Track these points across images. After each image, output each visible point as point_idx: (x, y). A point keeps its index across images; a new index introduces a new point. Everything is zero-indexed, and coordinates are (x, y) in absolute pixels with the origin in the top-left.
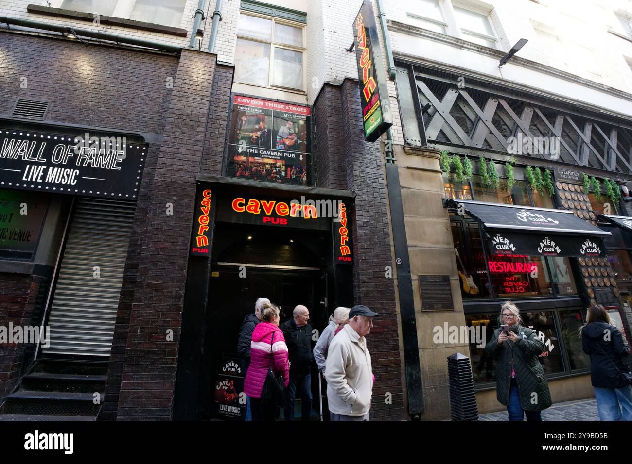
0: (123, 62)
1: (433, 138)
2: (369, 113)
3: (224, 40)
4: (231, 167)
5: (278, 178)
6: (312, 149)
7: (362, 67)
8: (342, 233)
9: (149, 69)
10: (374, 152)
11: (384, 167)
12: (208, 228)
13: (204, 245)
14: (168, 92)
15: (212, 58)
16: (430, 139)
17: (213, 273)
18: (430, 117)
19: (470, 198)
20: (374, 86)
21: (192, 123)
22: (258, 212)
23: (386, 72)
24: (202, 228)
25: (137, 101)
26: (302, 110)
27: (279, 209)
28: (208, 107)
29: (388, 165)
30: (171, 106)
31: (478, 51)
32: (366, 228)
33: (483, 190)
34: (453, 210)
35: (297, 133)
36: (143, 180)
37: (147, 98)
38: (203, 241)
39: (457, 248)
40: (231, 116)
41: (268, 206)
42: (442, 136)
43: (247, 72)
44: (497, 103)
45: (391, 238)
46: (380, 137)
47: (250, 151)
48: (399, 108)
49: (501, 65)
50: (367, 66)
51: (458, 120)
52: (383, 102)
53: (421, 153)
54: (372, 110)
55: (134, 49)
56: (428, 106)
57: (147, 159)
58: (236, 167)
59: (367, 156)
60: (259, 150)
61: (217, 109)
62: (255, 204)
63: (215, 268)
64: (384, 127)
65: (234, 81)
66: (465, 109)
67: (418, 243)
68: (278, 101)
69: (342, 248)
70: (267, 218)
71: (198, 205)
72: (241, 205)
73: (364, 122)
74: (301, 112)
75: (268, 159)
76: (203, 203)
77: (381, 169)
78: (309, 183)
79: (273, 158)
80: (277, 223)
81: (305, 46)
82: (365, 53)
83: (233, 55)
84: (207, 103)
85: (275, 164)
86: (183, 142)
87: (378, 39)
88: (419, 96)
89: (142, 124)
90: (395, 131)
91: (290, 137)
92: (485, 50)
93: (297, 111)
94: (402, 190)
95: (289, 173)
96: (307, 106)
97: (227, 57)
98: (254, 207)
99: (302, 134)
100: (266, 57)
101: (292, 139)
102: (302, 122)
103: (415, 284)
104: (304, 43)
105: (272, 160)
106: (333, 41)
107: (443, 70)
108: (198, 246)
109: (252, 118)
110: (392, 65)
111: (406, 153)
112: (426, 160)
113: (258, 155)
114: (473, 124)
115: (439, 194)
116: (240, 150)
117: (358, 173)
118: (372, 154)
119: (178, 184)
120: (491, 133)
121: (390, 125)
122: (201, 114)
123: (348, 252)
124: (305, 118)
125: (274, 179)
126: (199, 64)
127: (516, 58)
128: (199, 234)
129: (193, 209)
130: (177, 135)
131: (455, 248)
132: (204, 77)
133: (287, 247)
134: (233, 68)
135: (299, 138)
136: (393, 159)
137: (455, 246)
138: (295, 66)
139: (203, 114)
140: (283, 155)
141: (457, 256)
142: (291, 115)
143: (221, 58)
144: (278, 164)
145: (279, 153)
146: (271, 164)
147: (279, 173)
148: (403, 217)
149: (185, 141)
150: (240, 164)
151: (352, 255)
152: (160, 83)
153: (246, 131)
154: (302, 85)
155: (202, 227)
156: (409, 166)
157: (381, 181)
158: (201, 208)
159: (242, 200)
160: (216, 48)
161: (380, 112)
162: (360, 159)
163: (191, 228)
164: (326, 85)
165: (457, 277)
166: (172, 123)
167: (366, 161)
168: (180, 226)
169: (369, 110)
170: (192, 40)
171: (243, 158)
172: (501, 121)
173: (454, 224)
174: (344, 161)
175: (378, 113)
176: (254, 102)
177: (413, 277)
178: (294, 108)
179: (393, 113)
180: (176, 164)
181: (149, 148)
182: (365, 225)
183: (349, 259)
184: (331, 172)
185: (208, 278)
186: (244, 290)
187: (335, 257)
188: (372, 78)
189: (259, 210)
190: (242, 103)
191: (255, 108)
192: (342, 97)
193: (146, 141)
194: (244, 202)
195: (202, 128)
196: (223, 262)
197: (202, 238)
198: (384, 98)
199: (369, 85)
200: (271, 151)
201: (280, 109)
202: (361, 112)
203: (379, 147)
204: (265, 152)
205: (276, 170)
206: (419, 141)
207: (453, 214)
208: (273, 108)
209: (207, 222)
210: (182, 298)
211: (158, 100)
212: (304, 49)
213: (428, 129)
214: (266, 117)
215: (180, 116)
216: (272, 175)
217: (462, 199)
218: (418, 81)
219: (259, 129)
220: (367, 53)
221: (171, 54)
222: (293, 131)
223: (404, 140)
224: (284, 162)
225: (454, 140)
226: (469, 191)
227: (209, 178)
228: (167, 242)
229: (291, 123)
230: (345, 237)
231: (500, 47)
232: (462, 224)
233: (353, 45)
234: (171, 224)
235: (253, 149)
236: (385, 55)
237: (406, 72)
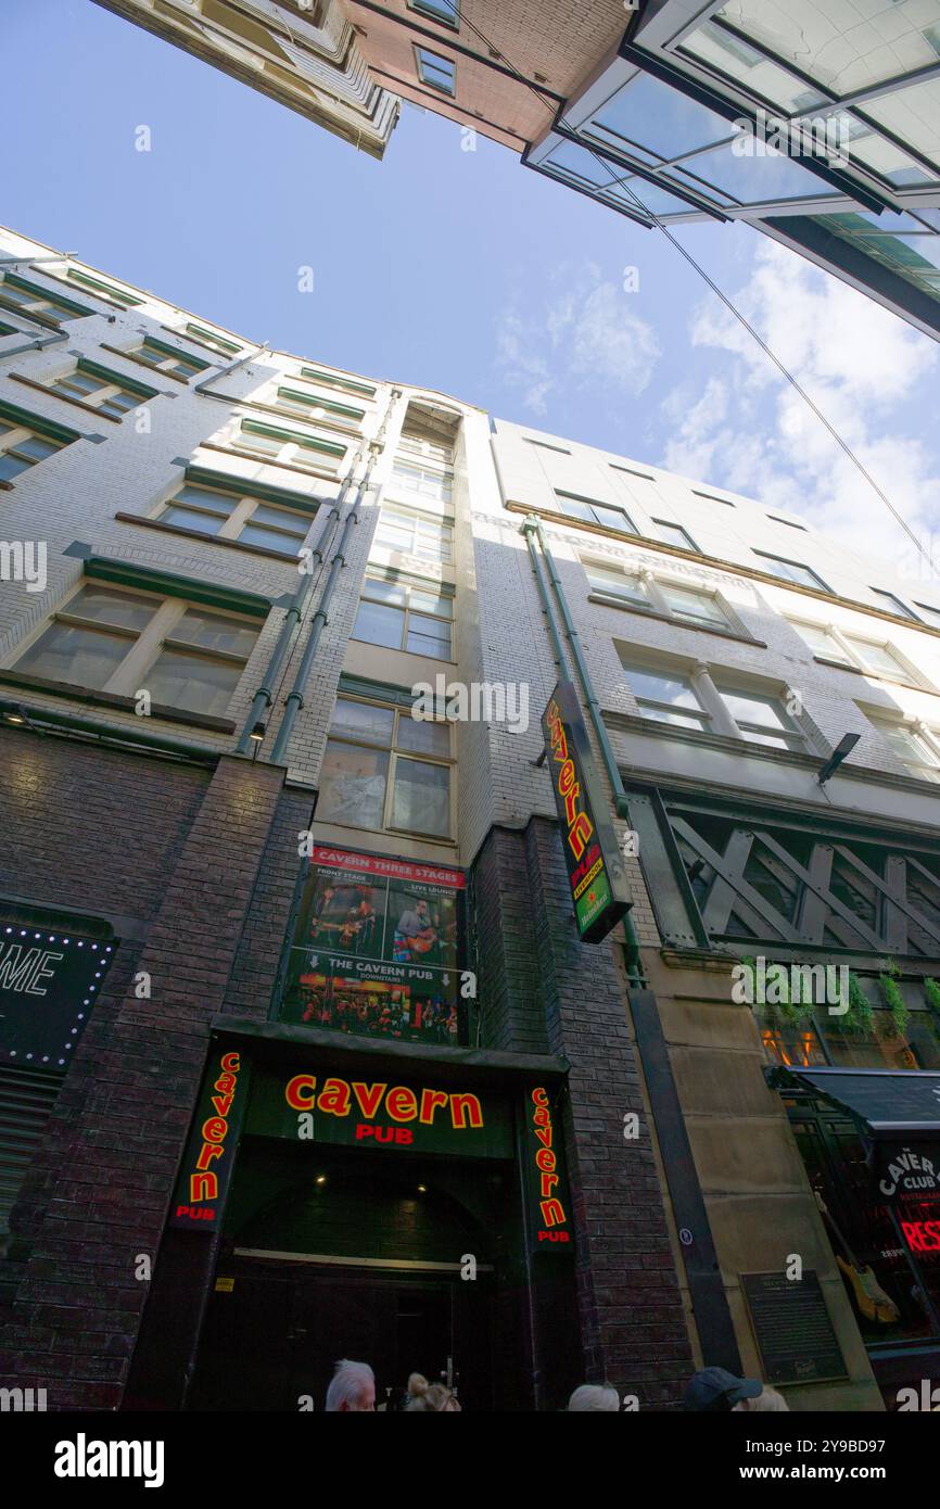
0: (102, 772)
1: (720, 931)
2: (585, 883)
3: (303, 742)
4: (291, 1001)
5: (395, 1028)
6: (469, 960)
7: (563, 794)
8: (542, 1165)
9: (150, 789)
10: (600, 966)
11: (625, 999)
12: (223, 1150)
13: (207, 1197)
14: (179, 834)
15: (276, 774)
16: (714, 932)
17: (219, 1280)
18: (707, 886)
19: (823, 1060)
20: (589, 831)
21: (218, 900)
22: (344, 1110)
23: (608, 803)
24: (208, 1150)
25: (114, 848)
26: (448, 877)
27: (393, 1103)
28: (257, 867)
29: (634, 993)
30: (181, 863)
31: (775, 759)
32: (598, 1149)
33: (846, 1040)
34: (791, 1093)
35: (437, 925)
36: (90, 1022)
37: (137, 845)
38: (205, 1187)
39: (818, 1190)
40: (302, 889)
41: (369, 1095)
42: (735, 924)
43: (343, 801)
44: (832, 853)
45: (660, 1172)
46: (611, 933)
47: (335, 963)
48: (643, 871)
49: (822, 781)
50: (572, 792)
51: (762, 889)
52: (609, 859)
53: (700, 964)
54: (589, 877)
55: (131, 750)
56: (699, 866)
57: (110, 973)
58: (302, 999)
59: (587, 975)
60: (355, 962)
61: (275, 873)
62: (338, 1091)
63: (227, 1265)
64: (616, 912)
65: (315, 818)
66: (773, 867)
67: (727, 1185)
68: (400, 860)
69: (546, 1207)
70: (365, 1126)
71: (205, 1089)
72: (307, 1092)
73: (575, 902)
74: (447, 882)
75: (376, 982)
76: (220, 1086)
77: (619, 1002)
78: (463, 1039)
79: (384, 981)
80: (389, 1140)
81: (454, 754)
82: (567, 770)
83: (318, 770)
84: (256, 860)
85: (389, 994)
86: (194, 941)
87: (589, 745)
88: (680, 848)
89: (115, 897)
90: (640, 918)
91: (423, 934)
92: (787, 756)
93: (438, 881)
94: (670, 1052)
95: (418, 1015)
96: (459, 871)
97: (307, 774)
98: (336, 1099)
99: (448, 928)
100: (379, 774)
101: (426, 938)
102: (447, 903)
103: (735, 1300)
104: (451, 751)
105: (382, 984)
106: (506, 749)
107: (717, 795)
108: (192, 1201)
109: (345, 892)
110: (620, 789)
111: (667, 964)
112: (712, 978)
113: (353, 973)
114: (794, 896)
115: (751, 1056)
116: (314, 963)
117: (569, 1014)
118: (596, 970)
119: (168, 1038)
120: (835, 913)
121: (628, 906)
122: (240, 882)
123: (561, 1219)
124: (454, 893)
125: (385, 1029)
126: (250, 785)
127: (848, 767)
128: (198, 1167)
129: (193, 1100)
130: (184, 923)
131: (814, 1190)
132: (258, 809)
133: (410, 1206)
134: (315, 793)
135: (441, 937)
136: (644, 979)
137: (813, 1184)
138: (435, 792)
139: (245, 882)
140: (407, 973)
141: (823, 1214)
142: (424, 889)
143: (294, 775)
144: (396, 994)
145: (398, 970)
146: (378, 994)
147: (397, 1014)
148: (681, 1118)
149: (200, 937)
150: (313, 993)
151: (570, 1226)
152: (167, 817)
153: (331, 918)
154: (449, 829)
155: (208, 1148)
156: (678, 994)
157: (623, 1031)
158: (213, 1098)
159: (310, 1081)
160: (287, 757)
161: (605, 880)
162: (573, 980)
163: (181, 1150)
164: (496, 828)
165: (836, 1275)
166: (178, 898)
167: (585, 985)
168: (156, 1143)
169: (582, 877)
170: (244, 739)
171: (320, 980)
172: (849, 888)
173: (801, 1128)
174: (537, 987)
175: (601, 881)
176: (351, 860)
177: (729, 1280)
178: (432, 874)
179: (631, 881)
180: (172, 987)
181: (119, 950)
182: (596, 1143)
183: (564, 1237)
184: (512, 1013)
185: (205, 1296)
186: (295, 1334)
187: (529, 1232)
188: (583, 814)
189: (347, 1107)
190: (327, 862)
191: (353, 873)
192: (527, 851)
193: (116, 935)
194: (313, 1086)
195: (240, 912)
196: (250, 1246)
197: (204, 1177)
198: (612, 852)
199: (579, 828)
200: (381, 964)
201: (404, 875)
202: (567, 882)
203: (609, 953)
204: (368, 967)
205: (390, 1007)
206: (691, 938)
207: (793, 1103)
208: (389, 873)
209: (223, 1136)
210: (126, 1360)
211: (158, 850)
212: (454, 762)
213: (706, 912)
214: (374, 891)
215: (196, 884)
216: (382, 1019)
217: (806, 1064)
218: (672, 818)
219: (359, 917)
220: (570, 769)
221: (198, 763)
222: (430, 922)
223: (661, 936)
224: (408, 988)
225: (763, 933)
226: (816, 1044)
227: (239, 1024)
228: (118, 1185)
229: (425, 904)
230: (550, 1176)
231: (812, 750)
232: (816, 1126)
233: (544, 754)
234: (135, 1138)
235: (342, 959)
236: (604, 771)
237: (648, 801)
